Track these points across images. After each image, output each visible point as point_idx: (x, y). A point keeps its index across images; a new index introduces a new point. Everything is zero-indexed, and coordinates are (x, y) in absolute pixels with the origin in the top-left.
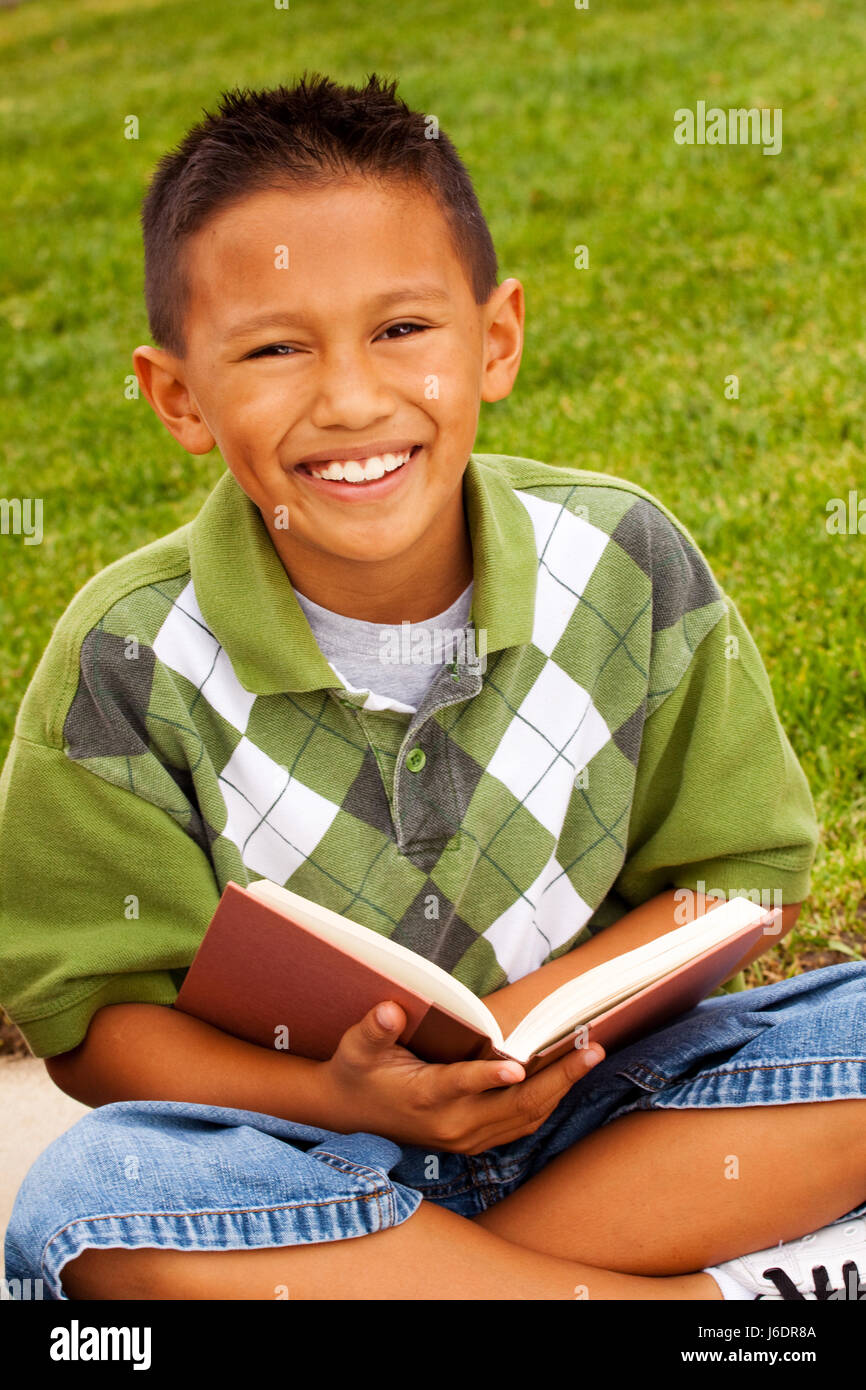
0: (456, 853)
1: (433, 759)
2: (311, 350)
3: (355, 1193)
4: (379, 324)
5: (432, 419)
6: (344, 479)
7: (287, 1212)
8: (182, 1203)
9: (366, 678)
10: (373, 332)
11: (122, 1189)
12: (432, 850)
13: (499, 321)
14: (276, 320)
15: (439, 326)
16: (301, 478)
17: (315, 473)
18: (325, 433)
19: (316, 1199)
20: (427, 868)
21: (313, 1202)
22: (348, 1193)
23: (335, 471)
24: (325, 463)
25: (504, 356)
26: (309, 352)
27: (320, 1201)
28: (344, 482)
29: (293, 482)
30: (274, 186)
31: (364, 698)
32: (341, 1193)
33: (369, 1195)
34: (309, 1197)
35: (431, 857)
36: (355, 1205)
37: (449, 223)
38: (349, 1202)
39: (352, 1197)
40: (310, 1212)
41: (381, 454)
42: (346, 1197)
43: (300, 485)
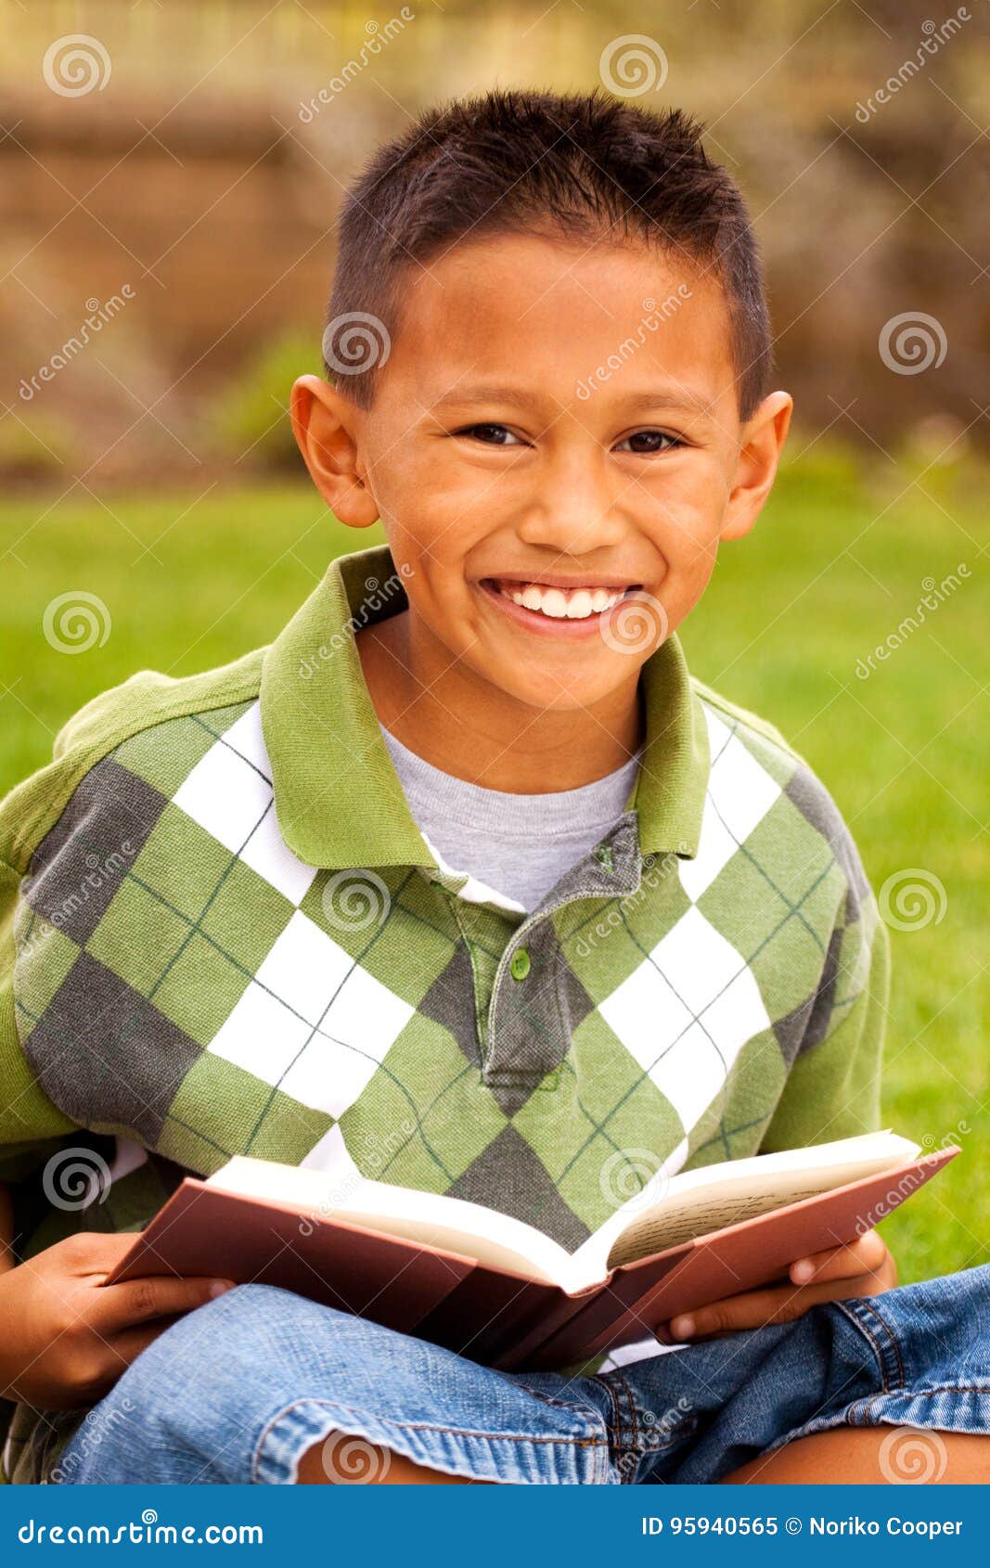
0: (552, 1094)
1: (539, 971)
2: (534, 443)
3: (575, 1434)
4: (625, 427)
5: (664, 558)
6: (540, 610)
7: (506, 1442)
8: (399, 1412)
9: (462, 856)
10: (617, 436)
11: (328, 1388)
12: (522, 1087)
13: (756, 441)
14: (502, 396)
15: (697, 446)
16: (485, 595)
17: (504, 593)
18: (532, 551)
19: (534, 1434)
20: (510, 1109)
21: (529, 1435)
22: (567, 1433)
23: (532, 598)
24: (522, 585)
25: (750, 485)
26: (533, 447)
27: (538, 1436)
28: (539, 613)
29: (473, 598)
30: (533, 232)
31: (461, 884)
32: (561, 1432)
33: (586, 1439)
34: (527, 1430)
35: (520, 1095)
36: (572, 1449)
37: (732, 318)
38: (567, 1443)
39: (571, 1438)
40: (528, 1446)
41: (591, 587)
42: (564, 1437)
43: (482, 604)
